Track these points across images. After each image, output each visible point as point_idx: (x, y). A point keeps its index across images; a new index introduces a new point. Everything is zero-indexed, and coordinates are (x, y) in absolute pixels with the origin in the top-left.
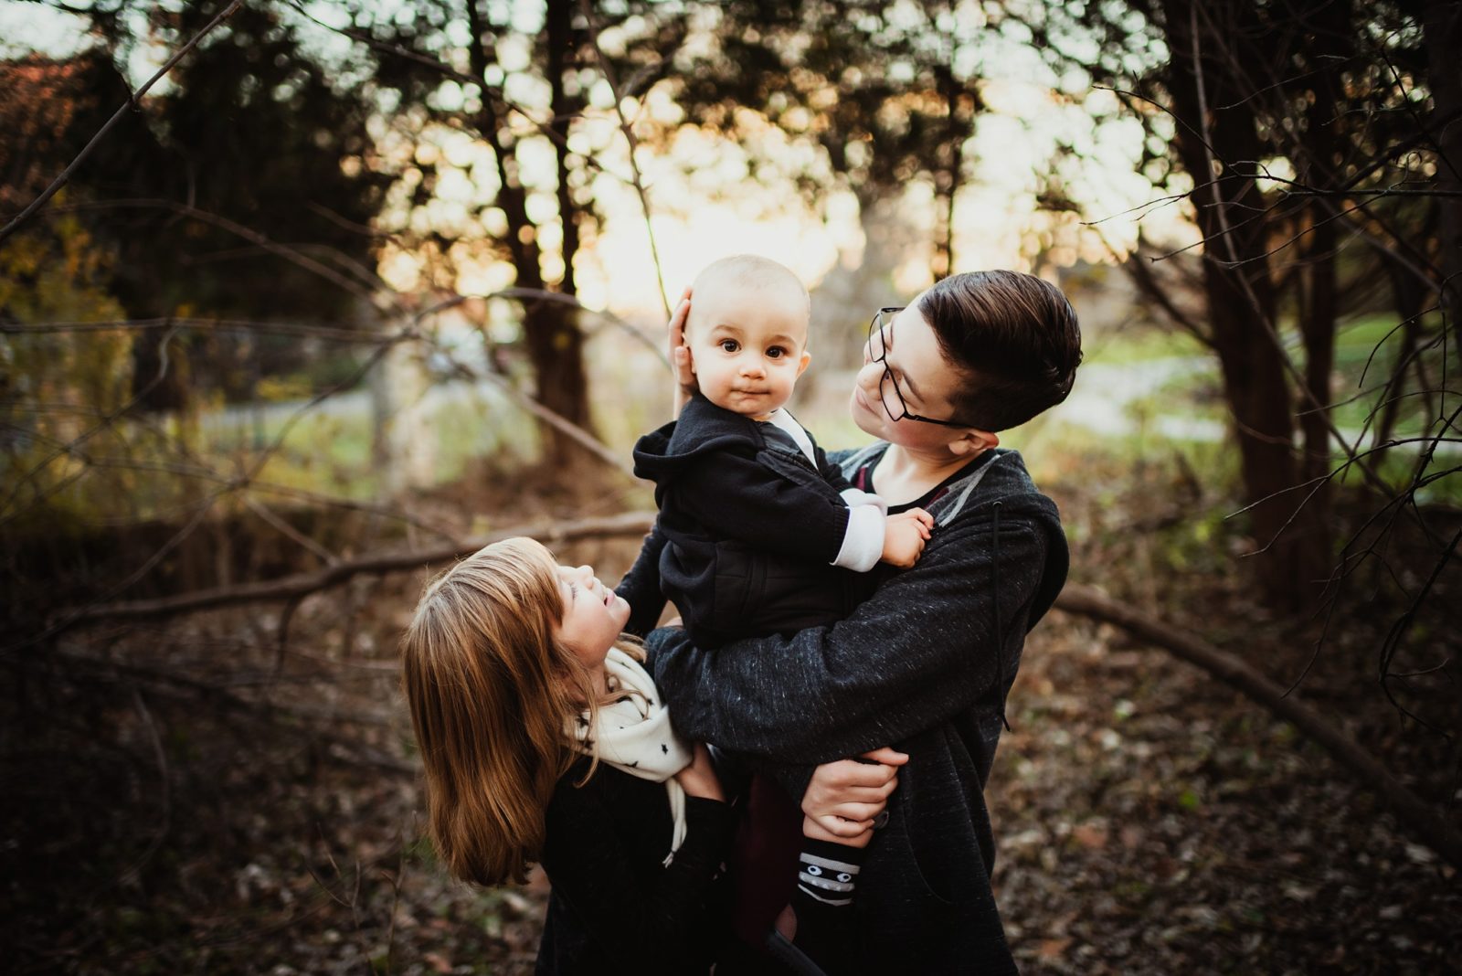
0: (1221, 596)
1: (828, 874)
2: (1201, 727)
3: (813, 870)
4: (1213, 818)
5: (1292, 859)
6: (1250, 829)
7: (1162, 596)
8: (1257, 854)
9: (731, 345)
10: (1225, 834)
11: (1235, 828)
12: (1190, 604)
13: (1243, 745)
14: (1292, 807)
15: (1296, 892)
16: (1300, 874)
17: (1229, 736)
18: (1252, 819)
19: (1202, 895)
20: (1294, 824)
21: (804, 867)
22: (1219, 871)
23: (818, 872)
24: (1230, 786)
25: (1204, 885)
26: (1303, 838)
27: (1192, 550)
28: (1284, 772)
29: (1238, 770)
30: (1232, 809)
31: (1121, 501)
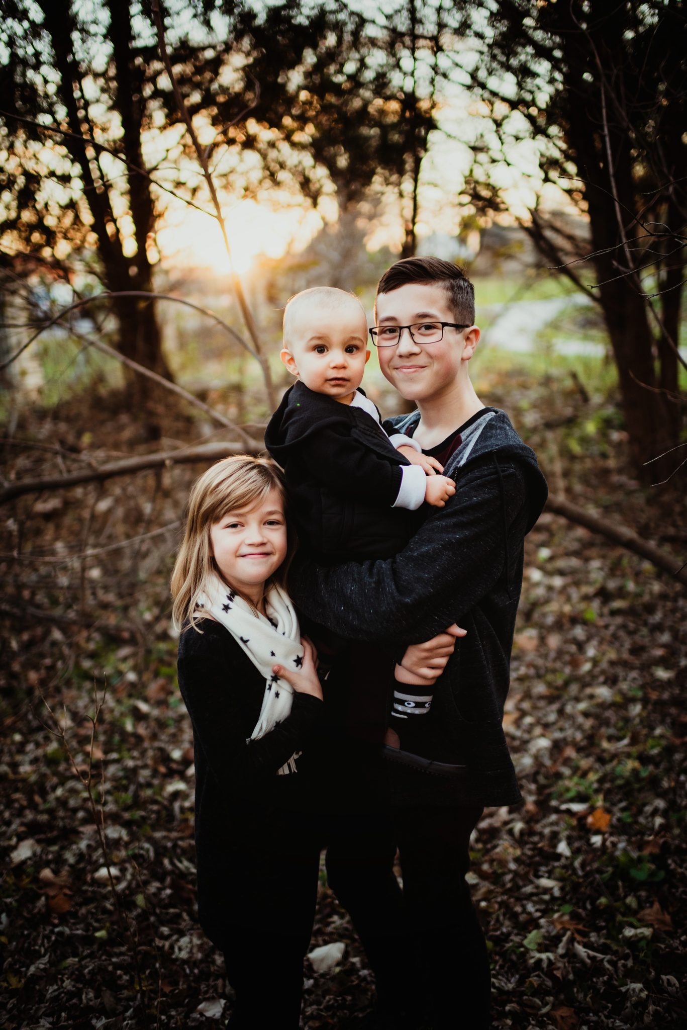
0: (605, 473)
1: (419, 705)
2: (595, 564)
3: (409, 704)
4: (606, 627)
5: (659, 652)
6: (631, 633)
7: (566, 474)
8: (637, 650)
9: (321, 349)
10: (615, 637)
11: (621, 633)
12: (585, 480)
13: (623, 576)
14: (658, 617)
15: (662, 674)
16: (664, 662)
17: (614, 570)
18: (632, 626)
19: (602, 679)
20: (658, 628)
22: (612, 663)
23: (413, 705)
24: (617, 604)
25: (603, 672)
26: (665, 638)
27: (584, 440)
28: (651, 593)
29: (621, 593)
30: (619, 620)
31: (534, 406)
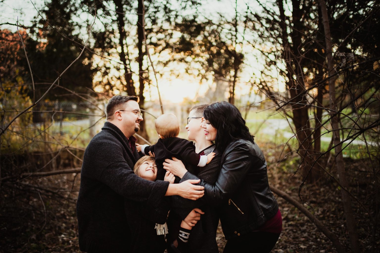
0: (295, 178)
1: (186, 235)
2: (286, 209)
4: (286, 230)
5: (302, 239)
6: (294, 232)
7: (280, 178)
8: (295, 238)
10: (288, 233)
11: (290, 232)
12: (287, 180)
13: (295, 213)
14: (305, 228)
15: (302, 246)
16: (304, 243)
17: (292, 212)
18: (295, 230)
19: (281, 247)
20: (304, 231)
21: (181, 233)
22: (285, 242)
23: (184, 235)
24: (290, 223)
25: (282, 244)
26: (306, 235)
27: (289, 167)
28: (303, 220)
29: (293, 219)
30: (290, 228)
31: (274, 155)
